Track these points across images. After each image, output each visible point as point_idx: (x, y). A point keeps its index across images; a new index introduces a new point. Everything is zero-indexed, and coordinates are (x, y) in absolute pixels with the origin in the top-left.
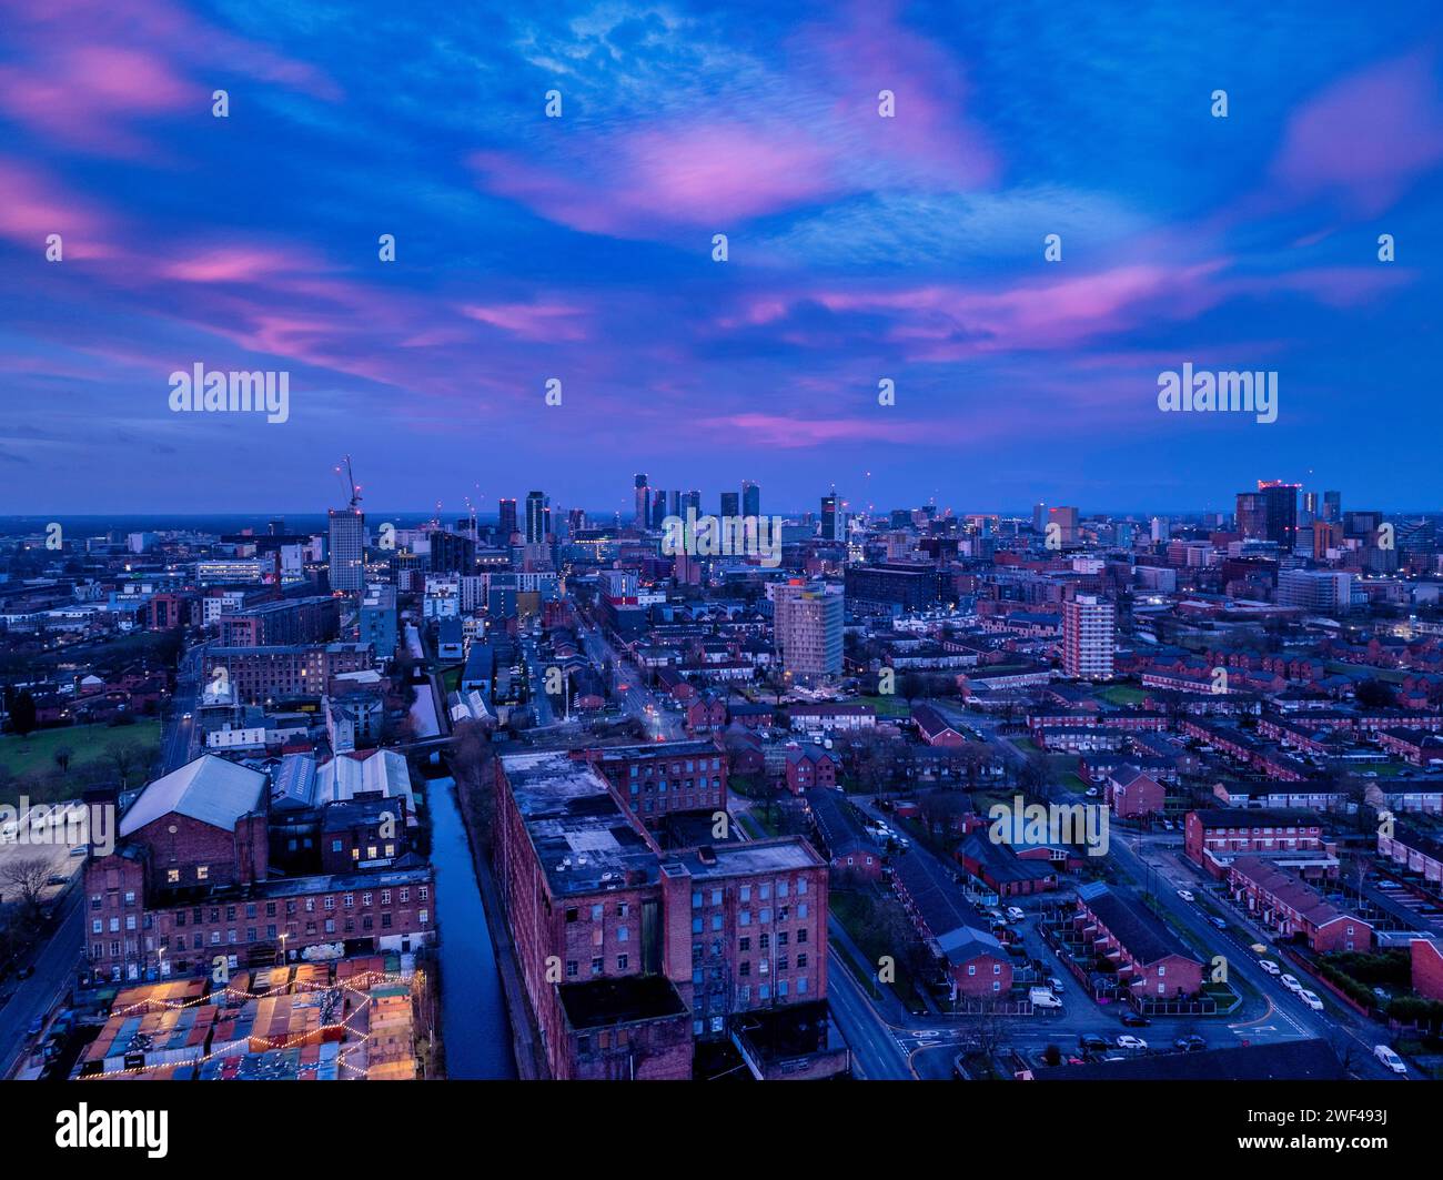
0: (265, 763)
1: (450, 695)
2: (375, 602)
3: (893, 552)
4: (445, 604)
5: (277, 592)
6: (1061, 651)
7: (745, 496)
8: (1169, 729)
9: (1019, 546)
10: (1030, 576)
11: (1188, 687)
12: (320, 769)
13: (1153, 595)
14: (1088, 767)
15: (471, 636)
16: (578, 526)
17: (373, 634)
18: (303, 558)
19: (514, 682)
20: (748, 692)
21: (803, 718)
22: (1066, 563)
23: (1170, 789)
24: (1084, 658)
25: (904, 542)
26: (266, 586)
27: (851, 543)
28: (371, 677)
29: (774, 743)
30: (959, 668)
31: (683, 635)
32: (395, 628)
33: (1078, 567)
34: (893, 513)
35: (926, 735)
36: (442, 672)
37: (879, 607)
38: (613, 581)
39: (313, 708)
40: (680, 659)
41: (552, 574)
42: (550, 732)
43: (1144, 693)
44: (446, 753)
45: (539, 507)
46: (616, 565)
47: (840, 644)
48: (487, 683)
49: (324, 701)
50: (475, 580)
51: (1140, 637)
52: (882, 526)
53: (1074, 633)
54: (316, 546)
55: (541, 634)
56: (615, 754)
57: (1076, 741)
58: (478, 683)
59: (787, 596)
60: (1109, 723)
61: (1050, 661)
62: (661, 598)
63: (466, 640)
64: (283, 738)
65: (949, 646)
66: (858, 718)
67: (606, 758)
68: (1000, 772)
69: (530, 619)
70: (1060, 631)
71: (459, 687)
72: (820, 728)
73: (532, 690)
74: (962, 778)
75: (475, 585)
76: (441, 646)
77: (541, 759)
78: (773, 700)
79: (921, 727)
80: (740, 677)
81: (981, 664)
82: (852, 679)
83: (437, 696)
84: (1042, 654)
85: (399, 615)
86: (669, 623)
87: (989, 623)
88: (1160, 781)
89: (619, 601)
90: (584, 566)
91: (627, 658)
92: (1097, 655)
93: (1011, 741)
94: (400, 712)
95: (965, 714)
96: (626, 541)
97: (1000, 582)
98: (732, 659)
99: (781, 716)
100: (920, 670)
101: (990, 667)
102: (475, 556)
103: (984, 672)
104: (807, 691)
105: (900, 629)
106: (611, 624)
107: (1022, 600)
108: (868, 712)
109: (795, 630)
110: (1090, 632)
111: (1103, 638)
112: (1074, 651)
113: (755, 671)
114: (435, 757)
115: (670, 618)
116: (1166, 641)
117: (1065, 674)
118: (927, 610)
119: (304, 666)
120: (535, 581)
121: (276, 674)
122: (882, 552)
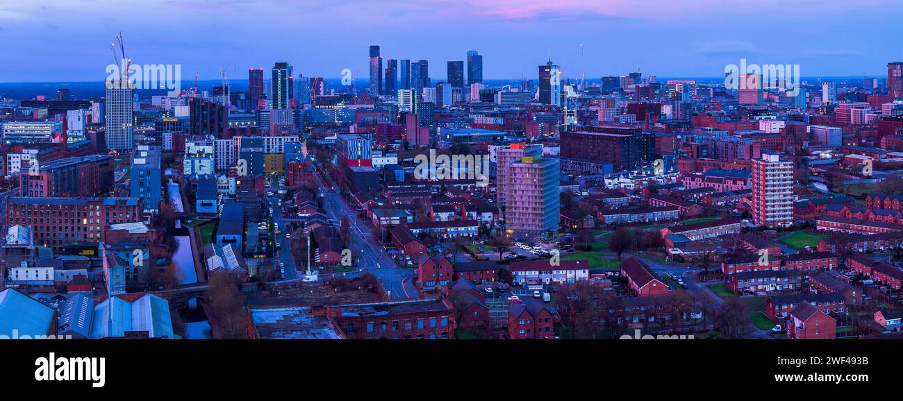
0: (53, 298)
1: (206, 247)
2: (143, 161)
3: (603, 115)
4: (202, 164)
5: (64, 150)
6: (750, 203)
7: (469, 64)
8: (840, 267)
9: (714, 109)
10: (722, 136)
11: (853, 229)
12: (97, 307)
13: (824, 149)
14: (774, 307)
15: (224, 194)
16: (318, 92)
17: (142, 190)
18: (84, 120)
19: (262, 236)
20: (473, 249)
21: (523, 273)
22: (754, 124)
23: (840, 320)
24: (769, 209)
25: (613, 106)
26: (55, 145)
27: (565, 108)
28: (139, 228)
29: (497, 297)
30: (663, 222)
31: (413, 195)
32: (160, 184)
33: (764, 127)
34: (603, 79)
35: (635, 285)
36: (199, 225)
37: (591, 167)
38: (350, 144)
39: (92, 252)
40: (411, 217)
41: (295, 137)
42: (294, 285)
43: (819, 237)
44: (202, 300)
45: (283, 76)
46: (352, 129)
47: (557, 203)
48: (238, 237)
49: (101, 247)
50: (228, 143)
51: (814, 187)
52: (593, 91)
53: (761, 188)
54: (95, 109)
55: (285, 192)
56: (353, 311)
57: (763, 284)
58: (230, 237)
59: (508, 159)
60: (790, 265)
61: (741, 213)
62: (393, 160)
63: (220, 197)
64: (68, 277)
65: (654, 202)
66: (573, 271)
67: (345, 314)
68: (699, 316)
69: (276, 178)
70: (749, 185)
71: (214, 240)
72: (539, 282)
73: (278, 245)
74: (667, 324)
75: (228, 146)
76: (199, 202)
77: (286, 313)
78: (496, 256)
79: (630, 278)
80: (466, 235)
81: (682, 217)
82: (568, 235)
83: (195, 249)
84: (735, 206)
85: (163, 173)
86: (401, 183)
87: (688, 180)
88: (832, 314)
89: (355, 163)
90: (323, 129)
91: (364, 216)
92: (780, 206)
93: (709, 287)
94: (164, 260)
95: (669, 265)
96: (360, 106)
97: (697, 143)
98: (458, 217)
99: (504, 272)
100: (628, 225)
101: (690, 220)
102: (228, 119)
103: (684, 224)
104: (526, 248)
105: (611, 187)
106: (348, 185)
107: (716, 157)
108: (582, 266)
109: (515, 191)
110: (774, 186)
111: (784, 190)
112: (761, 203)
113: (479, 228)
114: (193, 302)
115: (402, 179)
116: (835, 190)
117: (754, 223)
118: (634, 169)
119: (85, 216)
120: (280, 143)
121: (63, 222)
122: (594, 115)
